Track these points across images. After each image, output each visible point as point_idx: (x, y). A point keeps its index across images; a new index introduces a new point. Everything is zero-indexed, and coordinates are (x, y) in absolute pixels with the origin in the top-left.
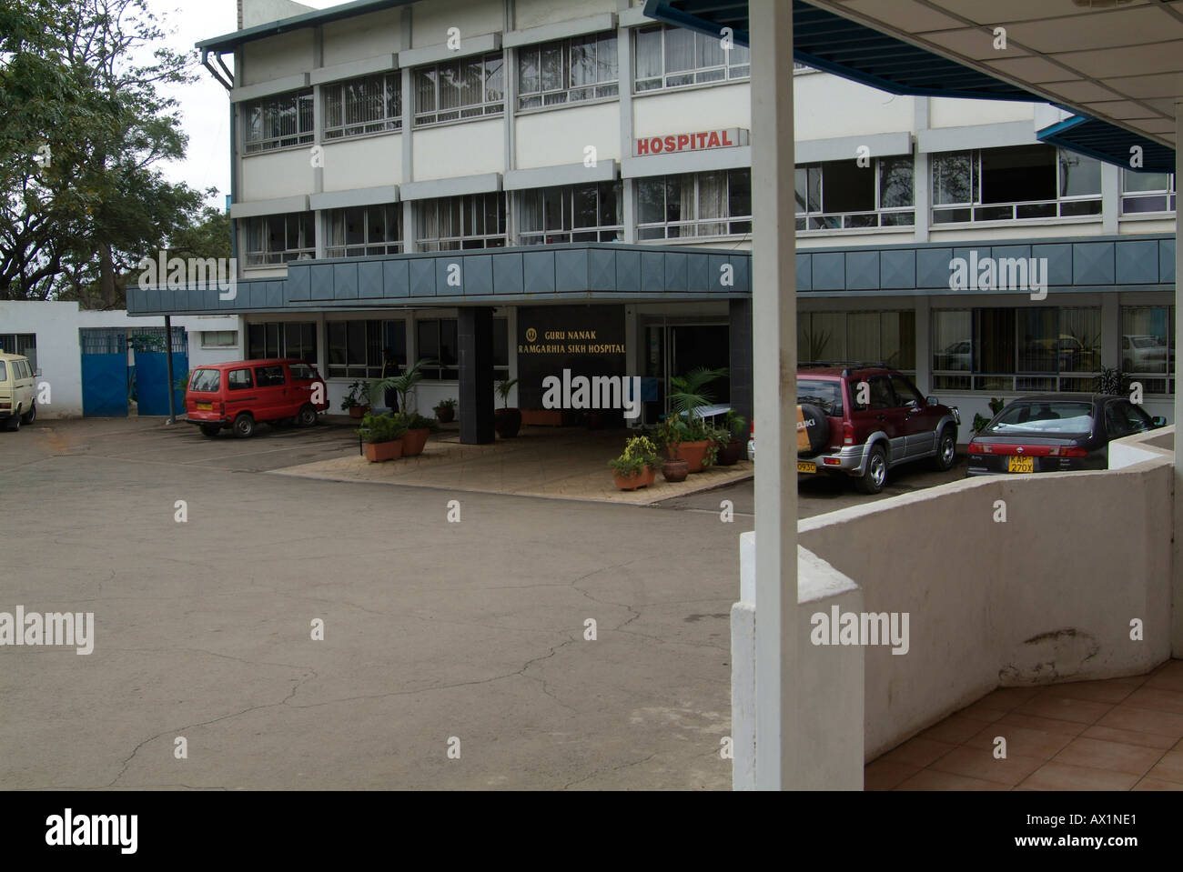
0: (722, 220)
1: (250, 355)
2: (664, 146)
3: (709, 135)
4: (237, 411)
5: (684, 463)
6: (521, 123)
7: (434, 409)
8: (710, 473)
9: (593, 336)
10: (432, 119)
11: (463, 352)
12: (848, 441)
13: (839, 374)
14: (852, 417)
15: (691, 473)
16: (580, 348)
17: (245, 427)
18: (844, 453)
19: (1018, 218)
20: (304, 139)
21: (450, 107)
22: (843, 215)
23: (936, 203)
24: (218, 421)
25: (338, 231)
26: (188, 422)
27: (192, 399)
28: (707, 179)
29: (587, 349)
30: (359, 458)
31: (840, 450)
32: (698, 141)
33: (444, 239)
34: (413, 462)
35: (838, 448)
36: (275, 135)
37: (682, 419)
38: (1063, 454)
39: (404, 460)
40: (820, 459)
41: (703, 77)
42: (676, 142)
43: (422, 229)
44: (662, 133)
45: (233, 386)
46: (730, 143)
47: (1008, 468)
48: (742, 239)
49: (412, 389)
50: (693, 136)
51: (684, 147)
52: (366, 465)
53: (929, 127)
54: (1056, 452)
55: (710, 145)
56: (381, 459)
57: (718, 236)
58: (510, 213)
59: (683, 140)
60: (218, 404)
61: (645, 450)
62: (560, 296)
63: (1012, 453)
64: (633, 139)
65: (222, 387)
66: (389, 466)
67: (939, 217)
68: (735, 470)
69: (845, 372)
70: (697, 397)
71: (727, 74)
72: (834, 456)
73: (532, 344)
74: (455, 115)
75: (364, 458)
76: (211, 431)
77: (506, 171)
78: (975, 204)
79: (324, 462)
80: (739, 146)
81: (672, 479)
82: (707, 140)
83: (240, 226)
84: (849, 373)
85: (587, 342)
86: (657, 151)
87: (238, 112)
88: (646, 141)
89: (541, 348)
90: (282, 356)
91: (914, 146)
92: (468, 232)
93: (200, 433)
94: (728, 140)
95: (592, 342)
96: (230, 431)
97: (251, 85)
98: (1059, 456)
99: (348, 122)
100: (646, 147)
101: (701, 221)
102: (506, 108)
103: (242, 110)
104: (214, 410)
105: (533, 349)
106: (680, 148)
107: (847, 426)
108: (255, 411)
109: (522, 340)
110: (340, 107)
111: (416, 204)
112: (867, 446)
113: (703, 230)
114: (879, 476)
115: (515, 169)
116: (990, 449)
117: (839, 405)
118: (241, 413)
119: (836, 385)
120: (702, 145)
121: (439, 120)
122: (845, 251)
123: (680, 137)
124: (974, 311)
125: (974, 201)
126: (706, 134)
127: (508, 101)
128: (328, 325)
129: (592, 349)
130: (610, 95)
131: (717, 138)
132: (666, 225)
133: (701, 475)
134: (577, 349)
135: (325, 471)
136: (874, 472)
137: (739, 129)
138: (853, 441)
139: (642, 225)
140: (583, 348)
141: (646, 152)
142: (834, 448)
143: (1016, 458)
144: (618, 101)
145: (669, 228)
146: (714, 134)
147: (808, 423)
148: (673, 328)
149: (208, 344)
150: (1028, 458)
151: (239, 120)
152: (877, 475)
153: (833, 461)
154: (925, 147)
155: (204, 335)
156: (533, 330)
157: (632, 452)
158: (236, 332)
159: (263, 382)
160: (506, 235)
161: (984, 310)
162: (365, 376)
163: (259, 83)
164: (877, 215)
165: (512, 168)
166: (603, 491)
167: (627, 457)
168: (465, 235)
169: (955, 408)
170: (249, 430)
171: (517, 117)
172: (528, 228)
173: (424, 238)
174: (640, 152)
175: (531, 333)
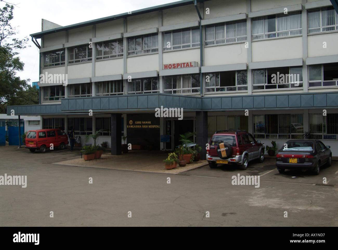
0: (189, 88)
1: (44, 127)
2: (172, 66)
3: (186, 63)
4: (41, 145)
5: (185, 161)
6: (129, 60)
7: (101, 144)
8: (192, 164)
9: (150, 123)
10: (101, 58)
11: (113, 127)
12: (238, 154)
13: (234, 134)
14: (239, 147)
15: (187, 164)
16: (146, 126)
17: (43, 149)
18: (237, 157)
19: (278, 88)
20: (62, 64)
21: (107, 55)
22: (226, 87)
23: (254, 83)
24: (35, 147)
25: (72, 91)
26: (26, 147)
27: (27, 141)
28: (185, 77)
29: (148, 126)
30: (81, 159)
31: (235, 157)
32: (183, 65)
33: (104, 94)
34: (98, 161)
35: (235, 156)
36: (53, 62)
37: (185, 147)
38: (306, 157)
39: (95, 160)
40: (229, 160)
41: (184, 47)
42: (176, 65)
43: (98, 91)
44: (172, 63)
45: (40, 137)
46: (192, 66)
47: (289, 161)
48: (196, 94)
49: (97, 138)
50: (181, 64)
51: (178, 67)
52: (84, 161)
53: (252, 62)
54: (304, 157)
55: (186, 66)
56: (89, 159)
57: (188, 93)
58: (125, 86)
59: (178, 65)
60: (35, 142)
61: (174, 157)
62: (149, 109)
63: (291, 157)
64: (163, 65)
65: (37, 137)
66: (91, 161)
67: (255, 88)
68: (199, 163)
69: (236, 133)
70: (189, 141)
71: (191, 46)
72: (234, 158)
73: (131, 125)
74: (108, 57)
75: (83, 159)
76: (33, 151)
77: (124, 74)
78: (265, 84)
79: (70, 160)
80: (195, 67)
81: (182, 166)
82: (185, 65)
83: (42, 89)
84: (237, 133)
85: (148, 125)
86: (170, 68)
87: (42, 55)
88: (167, 65)
89: (134, 126)
90: (54, 128)
91: (247, 67)
92: (112, 92)
93: (29, 151)
94: (192, 65)
95: (150, 125)
96: (38, 151)
97: (46, 47)
98: (305, 158)
99: (75, 59)
100: (167, 67)
101: (183, 89)
102: (124, 55)
103: (43, 55)
104: (34, 144)
105: (132, 127)
106: (177, 67)
107: (237, 149)
108: (46, 144)
109: (128, 124)
110: (73, 54)
111: (96, 83)
112: (243, 155)
113: (184, 91)
114: (246, 164)
115: (127, 73)
116: (283, 156)
117: (235, 143)
118: (42, 145)
119: (233, 137)
120: (184, 66)
121: (103, 58)
122: (232, 97)
123: (177, 64)
124: (265, 115)
125: (265, 83)
126: (185, 63)
127: (125, 53)
128: (68, 119)
129: (150, 127)
130: (156, 52)
131: (188, 64)
132: (172, 90)
133: (190, 165)
134: (145, 127)
135: (71, 163)
136: (245, 163)
137: (195, 62)
138: (239, 154)
139: (165, 90)
140: (147, 126)
141: (167, 68)
142: (233, 156)
143: (292, 159)
144: (158, 53)
145: (173, 91)
146: (187, 63)
147: (226, 149)
148: (174, 120)
149: (30, 125)
150: (295, 158)
151: (42, 58)
152: (245, 164)
153: (233, 160)
154: (251, 67)
155: (29, 121)
156: (131, 121)
157: (170, 158)
158: (40, 121)
159: (49, 136)
160: (123, 93)
161: (268, 115)
162: (79, 134)
163: (49, 47)
164: (236, 87)
165: (126, 72)
166: (161, 170)
167: (169, 159)
168: (111, 92)
169: (264, 144)
170: (45, 150)
171: (127, 58)
172: (130, 90)
173: (98, 93)
174: (165, 68)
175: (131, 122)
